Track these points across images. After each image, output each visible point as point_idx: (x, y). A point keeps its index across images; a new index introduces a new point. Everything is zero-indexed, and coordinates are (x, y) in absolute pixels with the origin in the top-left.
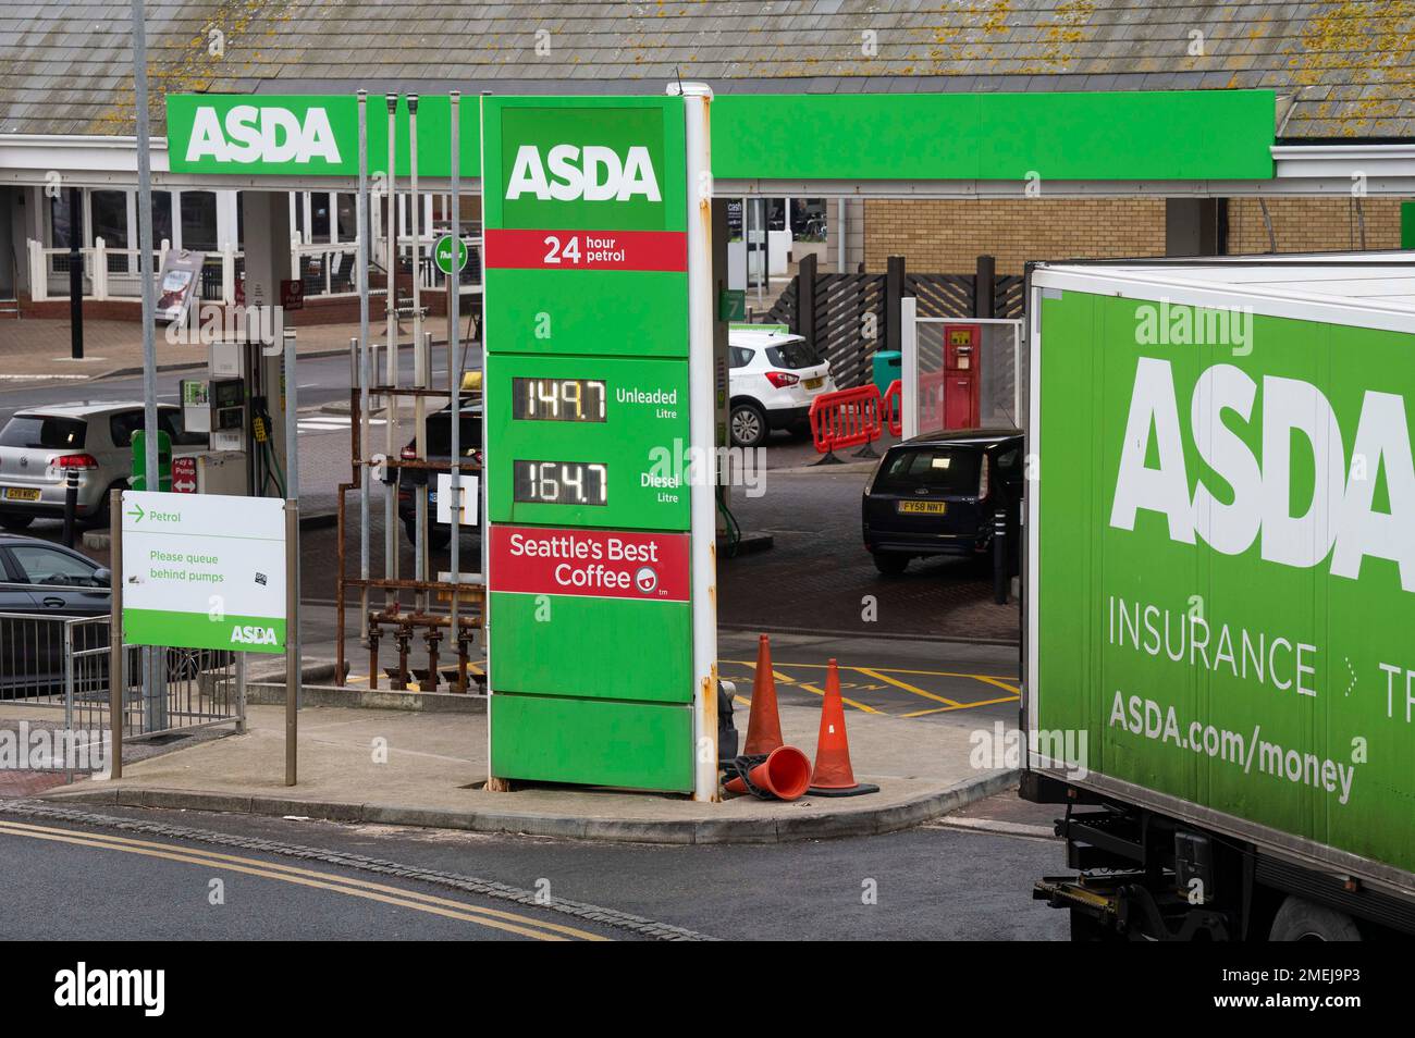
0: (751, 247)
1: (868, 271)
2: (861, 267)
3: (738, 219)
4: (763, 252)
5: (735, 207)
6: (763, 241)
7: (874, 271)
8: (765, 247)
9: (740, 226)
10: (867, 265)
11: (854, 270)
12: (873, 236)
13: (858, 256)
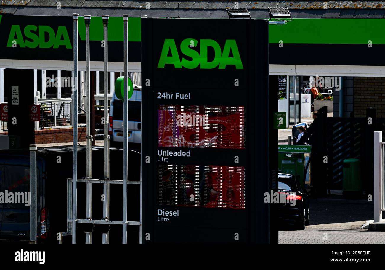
0: (291, 103)
1: (355, 116)
2: (352, 114)
3: (284, 87)
4: (297, 106)
5: (283, 81)
6: (298, 99)
7: (359, 116)
8: (299, 102)
9: (285, 91)
10: (355, 113)
11: (348, 115)
12: (358, 97)
13: (350, 108)
